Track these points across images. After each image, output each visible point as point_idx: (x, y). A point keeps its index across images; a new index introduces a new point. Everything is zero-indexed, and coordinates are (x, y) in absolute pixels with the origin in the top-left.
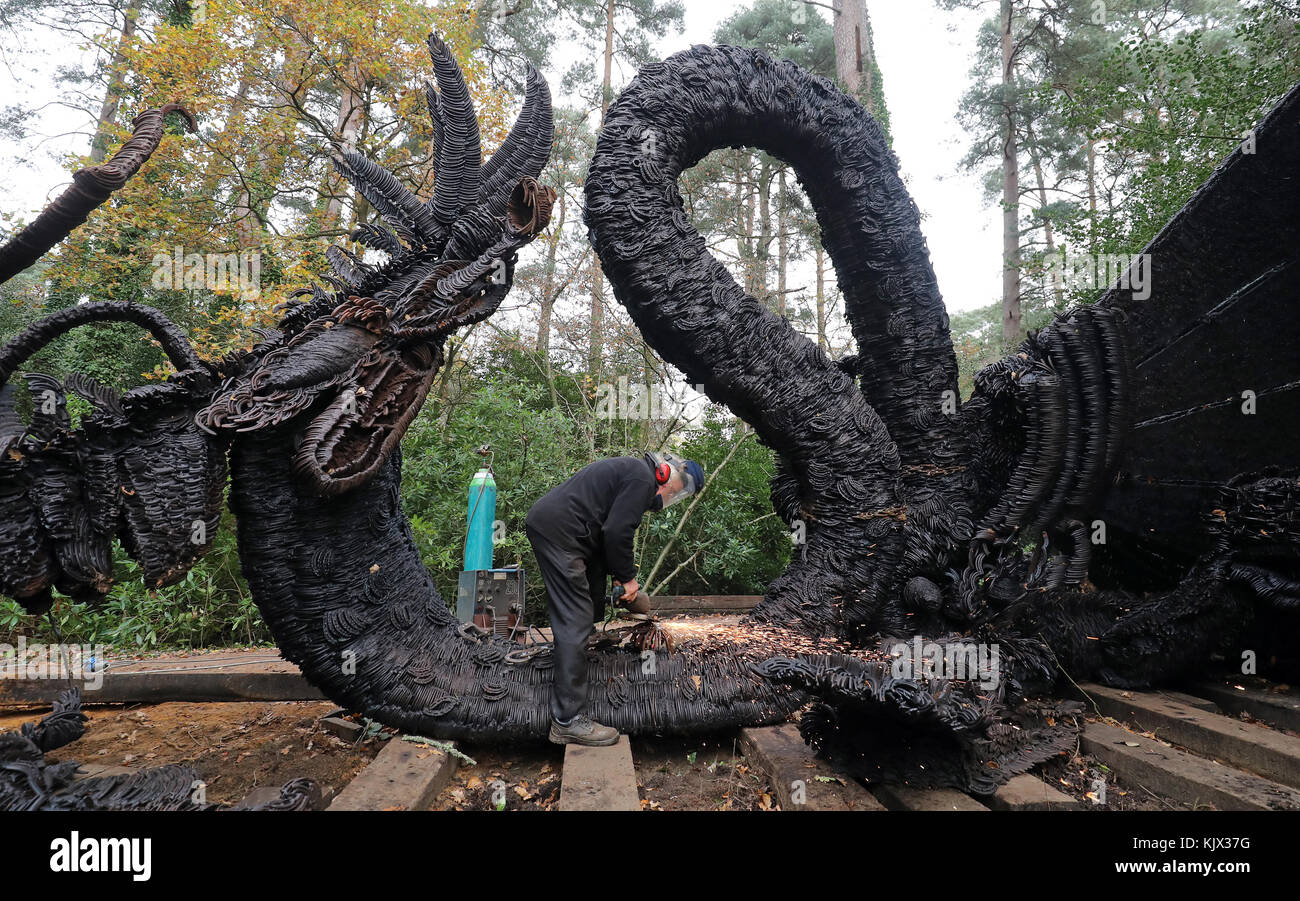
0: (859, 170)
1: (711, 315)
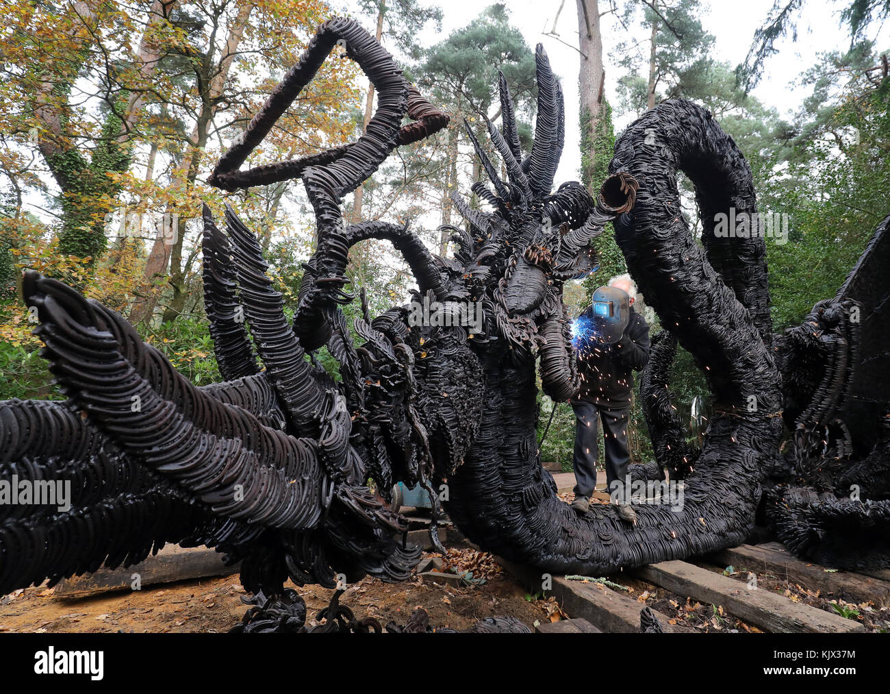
1: (702, 283)
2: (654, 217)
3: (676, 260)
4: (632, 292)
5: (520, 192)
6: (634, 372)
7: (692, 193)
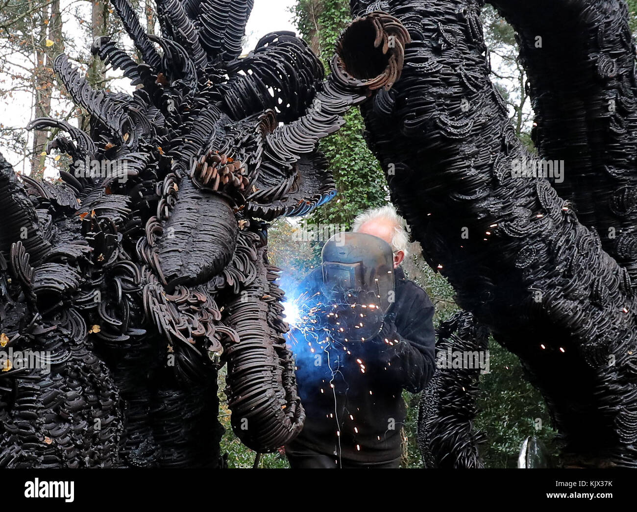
2: (440, 96)
3: (485, 177)
4: (400, 240)
5: (184, 53)
6: (406, 395)
7: (510, 47)
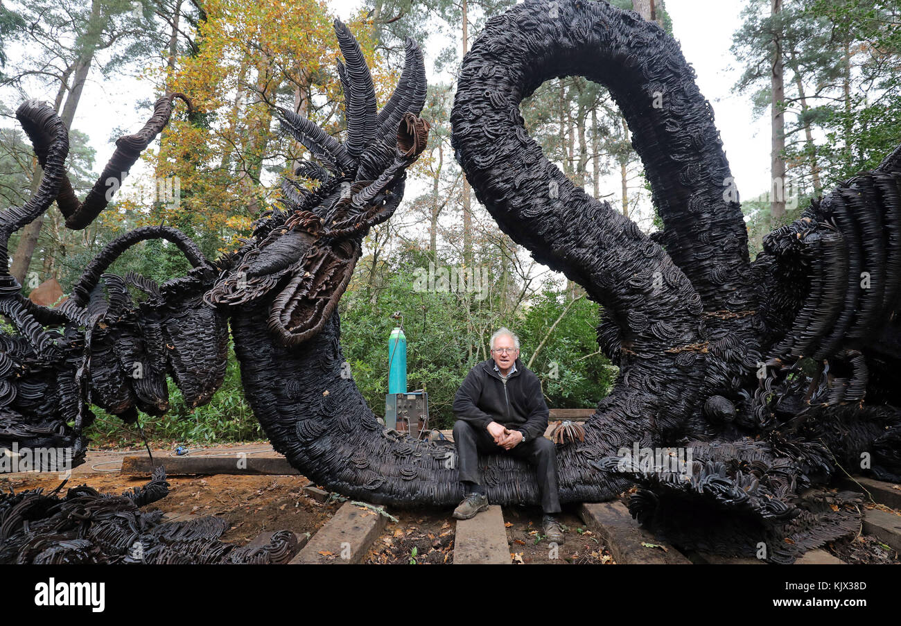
0: (662, 82)
1: (549, 204)
